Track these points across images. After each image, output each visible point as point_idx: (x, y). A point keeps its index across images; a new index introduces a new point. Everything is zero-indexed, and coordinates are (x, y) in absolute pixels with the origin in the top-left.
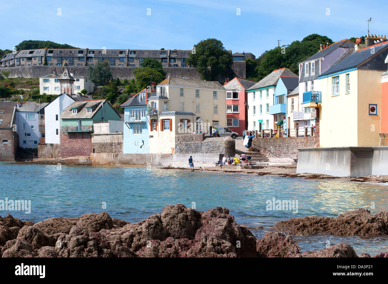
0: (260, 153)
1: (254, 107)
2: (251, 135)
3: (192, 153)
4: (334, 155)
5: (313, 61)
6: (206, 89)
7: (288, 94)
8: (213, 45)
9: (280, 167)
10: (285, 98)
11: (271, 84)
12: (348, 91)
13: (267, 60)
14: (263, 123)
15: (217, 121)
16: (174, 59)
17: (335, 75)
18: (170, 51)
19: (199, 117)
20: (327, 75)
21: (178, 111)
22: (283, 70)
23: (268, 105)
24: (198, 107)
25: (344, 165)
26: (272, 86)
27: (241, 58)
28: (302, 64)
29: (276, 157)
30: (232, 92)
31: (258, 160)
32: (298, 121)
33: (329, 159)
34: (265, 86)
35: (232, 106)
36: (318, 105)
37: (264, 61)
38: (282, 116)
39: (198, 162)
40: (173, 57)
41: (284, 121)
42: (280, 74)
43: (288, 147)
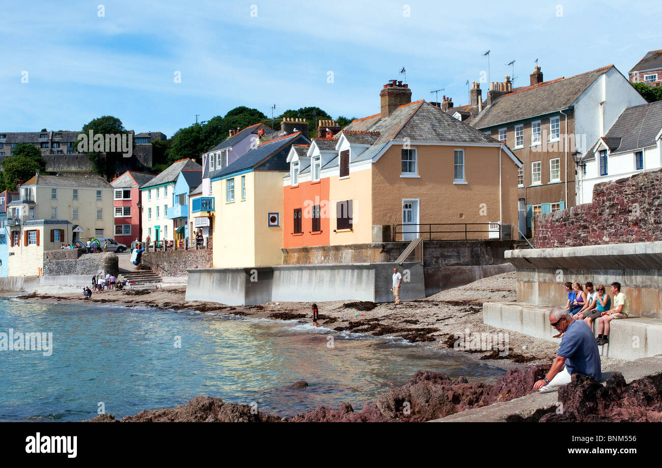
0: (151, 272)
1: (150, 209)
2: (140, 248)
3: (65, 274)
4: (228, 277)
5: (219, 152)
6: (87, 188)
7: (190, 192)
8: (109, 124)
9: (169, 291)
10: (187, 197)
11: (170, 180)
12: (244, 197)
13: (180, 142)
14: (160, 229)
15: (102, 230)
16: (58, 143)
17: (229, 177)
18: (53, 132)
19: (78, 226)
20: (221, 176)
21: (49, 218)
22: (185, 161)
23: (166, 206)
24: (76, 212)
25: (238, 290)
26: (171, 182)
27: (146, 140)
28: (206, 155)
29: (171, 275)
30: (122, 190)
31: (148, 280)
32: (202, 227)
33: (222, 282)
34: (163, 182)
35: (123, 208)
36: (210, 214)
37: (176, 142)
38: (183, 221)
39: (71, 286)
40: (56, 141)
41: (186, 226)
42: (182, 167)
43: (185, 262)
